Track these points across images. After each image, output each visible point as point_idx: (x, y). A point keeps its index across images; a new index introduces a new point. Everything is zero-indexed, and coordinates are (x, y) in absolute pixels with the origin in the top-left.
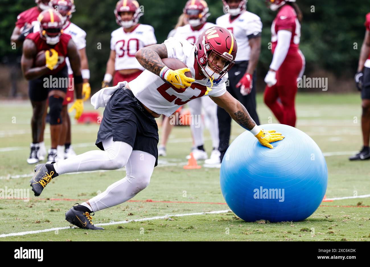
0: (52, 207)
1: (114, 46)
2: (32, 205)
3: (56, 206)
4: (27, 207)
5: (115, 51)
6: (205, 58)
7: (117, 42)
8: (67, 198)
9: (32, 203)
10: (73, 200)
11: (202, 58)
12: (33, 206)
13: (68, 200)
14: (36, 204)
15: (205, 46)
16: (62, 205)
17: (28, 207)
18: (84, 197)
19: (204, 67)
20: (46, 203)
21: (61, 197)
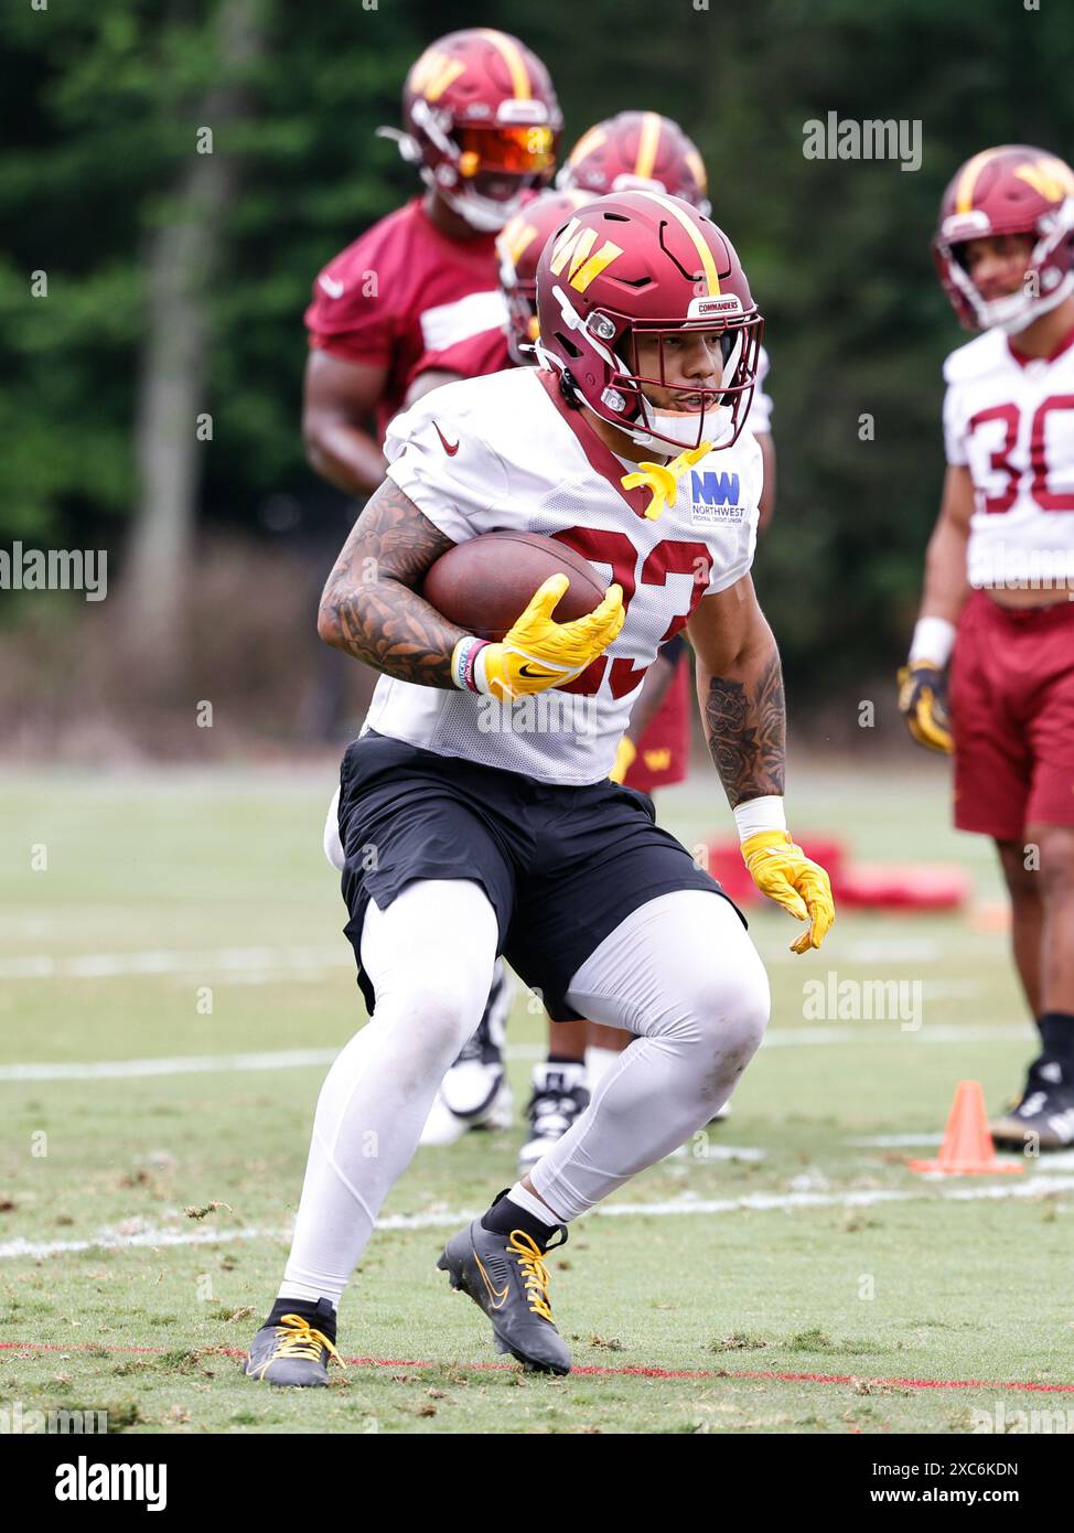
0: (553, 1414)
1: (961, 442)
2: (435, 1404)
3: (579, 1409)
4: (402, 1410)
5: (966, 469)
6: (620, 381)
7: (975, 422)
8: (647, 1364)
9: (432, 1390)
10: (681, 1373)
11: (606, 390)
12: (440, 1406)
13: (649, 1373)
14: (456, 1395)
15: (588, 329)
16: (615, 1406)
17: (410, 1411)
18: (746, 1354)
19: (640, 421)
20: (519, 1391)
21: (609, 1352)
